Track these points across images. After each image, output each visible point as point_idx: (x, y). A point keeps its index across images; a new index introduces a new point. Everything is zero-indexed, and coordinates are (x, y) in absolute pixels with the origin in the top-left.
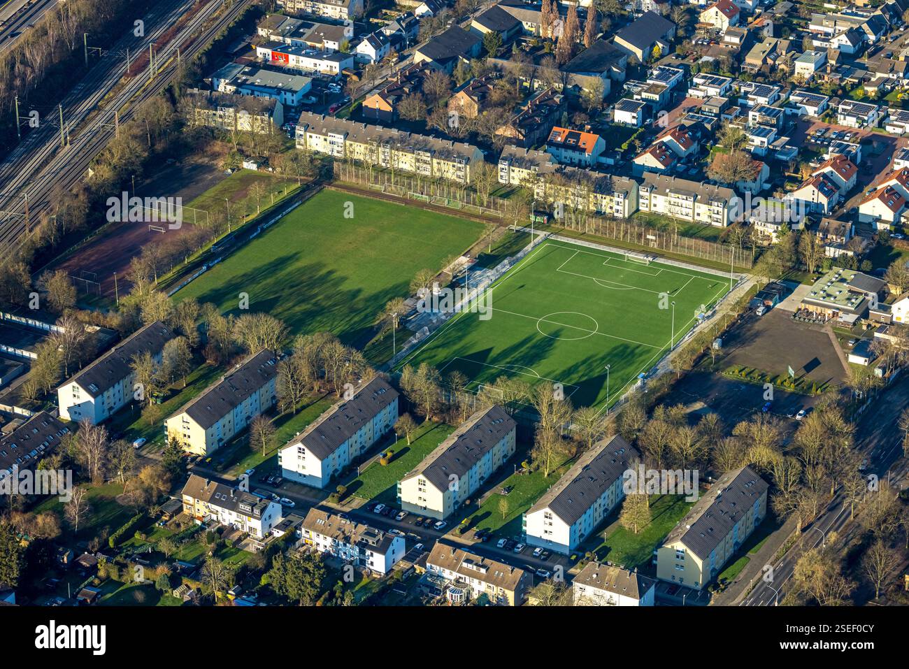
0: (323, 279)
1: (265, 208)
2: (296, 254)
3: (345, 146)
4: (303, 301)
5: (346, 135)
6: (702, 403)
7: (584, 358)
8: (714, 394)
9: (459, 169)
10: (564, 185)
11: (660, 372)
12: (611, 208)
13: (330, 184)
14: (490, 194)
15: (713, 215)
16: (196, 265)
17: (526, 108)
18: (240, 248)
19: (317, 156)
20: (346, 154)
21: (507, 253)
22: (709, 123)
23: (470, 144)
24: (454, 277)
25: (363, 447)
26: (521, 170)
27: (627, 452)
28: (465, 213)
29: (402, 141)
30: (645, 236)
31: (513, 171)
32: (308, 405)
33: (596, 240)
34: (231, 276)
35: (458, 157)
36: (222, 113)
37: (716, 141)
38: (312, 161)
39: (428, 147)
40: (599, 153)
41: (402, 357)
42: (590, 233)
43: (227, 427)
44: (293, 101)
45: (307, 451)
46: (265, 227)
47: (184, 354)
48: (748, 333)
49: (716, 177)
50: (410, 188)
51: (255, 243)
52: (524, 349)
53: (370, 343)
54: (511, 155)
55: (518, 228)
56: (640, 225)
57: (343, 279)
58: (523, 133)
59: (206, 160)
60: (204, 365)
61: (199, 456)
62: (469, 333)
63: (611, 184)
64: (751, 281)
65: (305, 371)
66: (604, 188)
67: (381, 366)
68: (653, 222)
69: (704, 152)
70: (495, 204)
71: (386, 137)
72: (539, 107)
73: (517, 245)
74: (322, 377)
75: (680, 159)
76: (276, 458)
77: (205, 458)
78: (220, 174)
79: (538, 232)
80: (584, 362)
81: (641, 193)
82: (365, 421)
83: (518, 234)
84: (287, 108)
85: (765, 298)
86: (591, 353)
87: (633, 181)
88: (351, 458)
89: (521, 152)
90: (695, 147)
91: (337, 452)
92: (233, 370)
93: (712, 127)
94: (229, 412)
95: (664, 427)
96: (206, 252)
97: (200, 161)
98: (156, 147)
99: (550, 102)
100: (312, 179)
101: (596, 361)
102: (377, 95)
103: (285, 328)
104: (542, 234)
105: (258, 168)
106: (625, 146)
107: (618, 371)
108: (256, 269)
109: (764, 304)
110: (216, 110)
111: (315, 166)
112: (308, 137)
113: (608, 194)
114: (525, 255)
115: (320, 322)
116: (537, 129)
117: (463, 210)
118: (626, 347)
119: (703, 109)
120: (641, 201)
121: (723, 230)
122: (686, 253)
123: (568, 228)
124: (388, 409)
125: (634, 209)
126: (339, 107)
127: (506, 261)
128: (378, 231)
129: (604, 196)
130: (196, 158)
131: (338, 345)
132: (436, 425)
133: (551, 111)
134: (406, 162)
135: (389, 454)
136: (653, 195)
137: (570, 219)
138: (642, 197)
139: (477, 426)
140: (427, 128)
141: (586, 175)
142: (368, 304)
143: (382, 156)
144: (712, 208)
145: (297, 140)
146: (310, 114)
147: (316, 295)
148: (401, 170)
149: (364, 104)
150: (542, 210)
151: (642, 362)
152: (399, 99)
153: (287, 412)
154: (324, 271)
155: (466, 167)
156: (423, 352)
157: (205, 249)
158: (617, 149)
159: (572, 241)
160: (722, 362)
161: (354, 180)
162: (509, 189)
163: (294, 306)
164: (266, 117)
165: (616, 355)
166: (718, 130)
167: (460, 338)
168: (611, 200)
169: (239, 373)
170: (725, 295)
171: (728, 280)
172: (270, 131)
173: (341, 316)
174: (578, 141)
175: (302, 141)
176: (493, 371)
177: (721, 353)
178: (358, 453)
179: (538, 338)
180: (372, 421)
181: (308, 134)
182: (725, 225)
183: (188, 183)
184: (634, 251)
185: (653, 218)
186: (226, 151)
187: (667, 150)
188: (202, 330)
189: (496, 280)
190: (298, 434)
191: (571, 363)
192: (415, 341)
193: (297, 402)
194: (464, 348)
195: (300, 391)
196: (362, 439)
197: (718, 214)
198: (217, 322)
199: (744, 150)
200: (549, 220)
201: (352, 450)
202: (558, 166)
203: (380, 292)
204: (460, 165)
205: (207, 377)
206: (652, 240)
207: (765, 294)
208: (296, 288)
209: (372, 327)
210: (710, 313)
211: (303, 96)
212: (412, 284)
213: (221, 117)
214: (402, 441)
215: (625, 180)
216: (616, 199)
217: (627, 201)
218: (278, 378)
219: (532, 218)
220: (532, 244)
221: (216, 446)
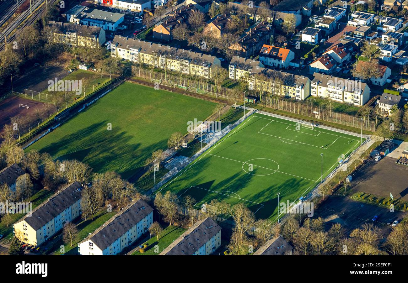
0: (119, 137)
1: (90, 93)
2: (104, 122)
3: (140, 56)
4: (105, 151)
5: (140, 50)
6: (336, 216)
7: (268, 187)
8: (344, 210)
9: (205, 70)
10: (266, 80)
11: (314, 196)
12: (294, 94)
13: (129, 79)
14: (222, 86)
15: (354, 99)
16: (44, 129)
17: (248, 33)
18: (71, 118)
19: (123, 62)
20: (140, 61)
21: (229, 121)
22: (357, 42)
23: (212, 55)
24: (196, 137)
25: (130, 242)
26: (242, 71)
27: (286, 247)
28: (207, 97)
29: (172, 53)
30: (312, 112)
31: (238, 71)
32: (100, 216)
33: (284, 114)
34: (64, 135)
35: (205, 63)
36: (68, 35)
37: (361, 53)
38: (119, 65)
39: (187, 57)
40: (290, 61)
41: (160, 185)
42: (281, 109)
43: (50, 229)
44: (112, 28)
45: (94, 244)
46: (88, 105)
47: (28, 184)
48: (369, 172)
49: (357, 76)
50: (176, 82)
51: (81, 115)
52: (233, 181)
53: (142, 177)
54: (236, 62)
55: (237, 106)
56: (310, 105)
57: (130, 137)
58: (246, 48)
59: (58, 64)
60: (42, 190)
61: (33, 246)
62: (201, 171)
63: (294, 80)
64: (374, 140)
65: (99, 195)
66: (290, 82)
67: (147, 191)
68: (318, 103)
69: (354, 60)
70: (225, 91)
71: (163, 51)
72: (256, 32)
73: (236, 117)
74: (110, 198)
75: (338, 64)
76: (77, 248)
77: (36, 247)
78: (65, 72)
79: (249, 109)
80: (268, 190)
81: (312, 85)
82: (131, 226)
83: (237, 110)
84: (108, 32)
85: (381, 151)
86: (273, 184)
87: (307, 78)
88: (122, 248)
89: (242, 60)
90: (348, 57)
91: (113, 245)
92: (56, 194)
93: (359, 44)
94: (51, 220)
95: (308, 232)
96: (51, 120)
97: (55, 64)
98: (29, 56)
99: (263, 29)
100: (118, 76)
101: (276, 189)
102: (161, 25)
103: (89, 169)
104: (251, 110)
105: (88, 69)
106: (306, 56)
107: (288, 195)
108: (80, 131)
109: (380, 154)
110: (65, 34)
111: (121, 68)
112: (118, 50)
113: (292, 86)
114: (240, 123)
115: (114, 164)
116: (254, 46)
117: (206, 95)
118: (295, 180)
119: (355, 33)
120: (312, 90)
121: (360, 108)
122: (336, 122)
123: (267, 107)
124: (146, 218)
125: (308, 95)
126: (140, 32)
127: (228, 127)
128: (154, 108)
129: (290, 87)
130: (52, 63)
131: (118, 180)
132: (175, 228)
133: (264, 35)
134: (174, 65)
135: (145, 246)
136: (319, 86)
137: (269, 101)
138: (313, 88)
139: (196, 230)
140: (188, 45)
141: (279, 74)
142: (143, 153)
143: (160, 62)
144: (354, 94)
145: (112, 52)
146: (120, 36)
147: (113, 147)
148: (172, 70)
149: (154, 30)
150: (253, 95)
151: (304, 189)
152: (173, 27)
153: (88, 219)
154: (119, 132)
155: (209, 69)
156: (173, 182)
157: (51, 118)
158: (301, 58)
159: (269, 114)
160: (351, 190)
161: (143, 77)
162: (235, 82)
163: (100, 154)
164: (95, 38)
165: (288, 185)
166: (361, 46)
167: (196, 174)
168: (294, 90)
169: (59, 196)
170: (357, 149)
171: (359, 138)
172: (97, 46)
173: (126, 160)
174: (278, 53)
175: (115, 53)
176: (213, 195)
177: (350, 185)
178: (127, 245)
179: (242, 174)
180: (135, 226)
181: (118, 49)
182: (362, 105)
183: (46, 78)
184: (306, 120)
185: (319, 100)
186: (70, 58)
187: (330, 59)
188: (41, 169)
189: (221, 138)
190: (90, 234)
191: (260, 190)
192: (169, 176)
193: (93, 214)
194: (198, 180)
195: (95, 207)
196: (130, 237)
197: (357, 98)
198: (49, 164)
199: (378, 58)
200: (256, 101)
201: (123, 244)
202: (263, 69)
203: (152, 146)
204: (206, 68)
205: (43, 198)
206: (316, 114)
207: (380, 148)
208: (101, 143)
209: (143, 167)
210: (347, 159)
211: (119, 25)
212: (169, 141)
213: (68, 38)
214: (154, 238)
215: (302, 77)
216: (297, 89)
217: (303, 90)
218: (83, 200)
219: (247, 100)
220: (245, 117)
221: (43, 240)
